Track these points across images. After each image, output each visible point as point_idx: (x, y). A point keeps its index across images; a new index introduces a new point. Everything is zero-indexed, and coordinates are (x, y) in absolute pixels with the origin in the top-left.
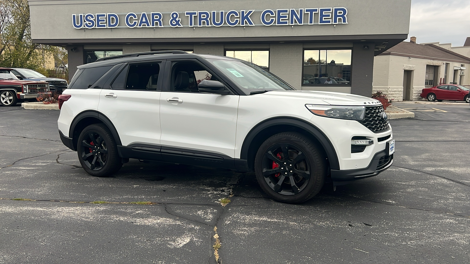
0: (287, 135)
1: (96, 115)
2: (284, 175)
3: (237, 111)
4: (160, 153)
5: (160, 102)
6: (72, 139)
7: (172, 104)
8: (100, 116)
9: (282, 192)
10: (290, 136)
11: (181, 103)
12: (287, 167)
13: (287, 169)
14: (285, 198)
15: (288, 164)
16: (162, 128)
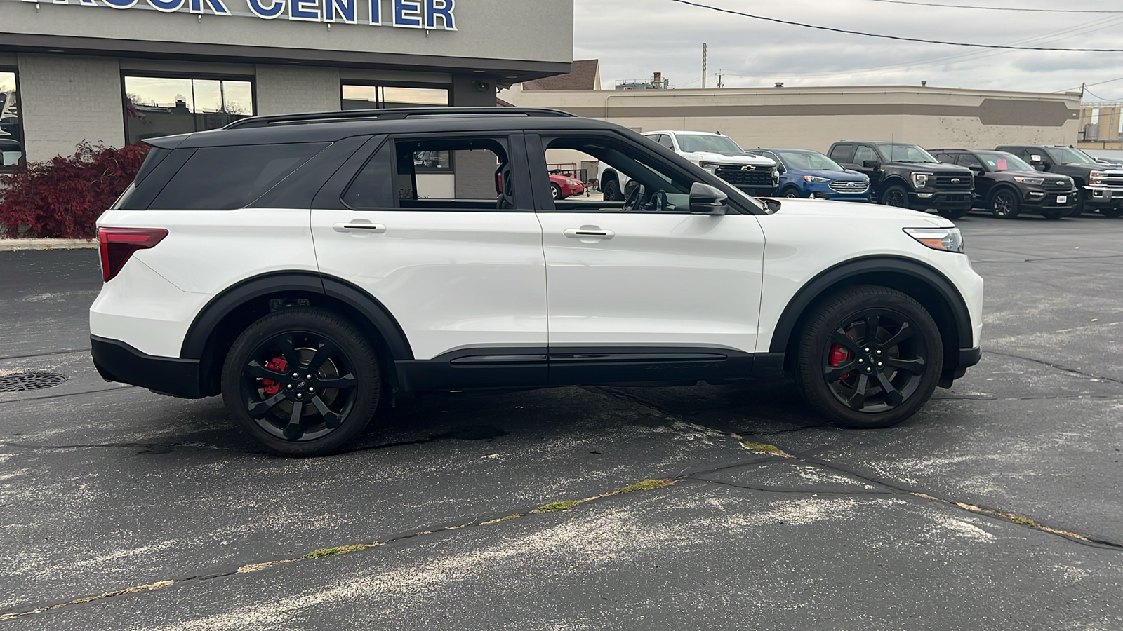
0: (880, 293)
1: (315, 284)
2: (866, 375)
3: (763, 249)
4: (547, 365)
5: (543, 239)
6: (198, 361)
7: (582, 241)
8: (329, 286)
9: (865, 407)
10: (885, 293)
11: (610, 237)
12: (872, 357)
13: (872, 360)
14: (874, 420)
15: (873, 350)
16: (549, 303)
